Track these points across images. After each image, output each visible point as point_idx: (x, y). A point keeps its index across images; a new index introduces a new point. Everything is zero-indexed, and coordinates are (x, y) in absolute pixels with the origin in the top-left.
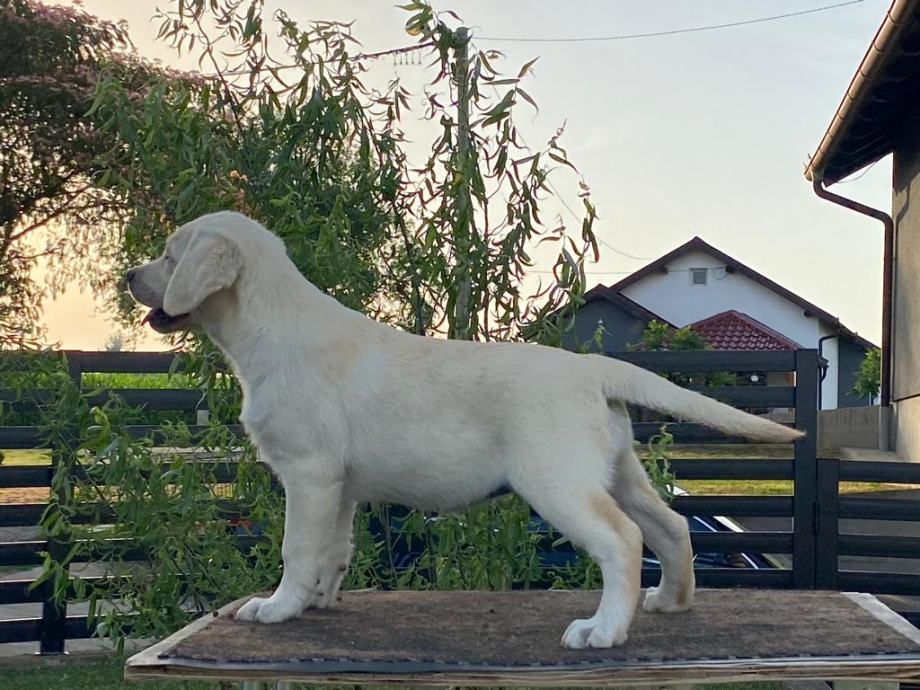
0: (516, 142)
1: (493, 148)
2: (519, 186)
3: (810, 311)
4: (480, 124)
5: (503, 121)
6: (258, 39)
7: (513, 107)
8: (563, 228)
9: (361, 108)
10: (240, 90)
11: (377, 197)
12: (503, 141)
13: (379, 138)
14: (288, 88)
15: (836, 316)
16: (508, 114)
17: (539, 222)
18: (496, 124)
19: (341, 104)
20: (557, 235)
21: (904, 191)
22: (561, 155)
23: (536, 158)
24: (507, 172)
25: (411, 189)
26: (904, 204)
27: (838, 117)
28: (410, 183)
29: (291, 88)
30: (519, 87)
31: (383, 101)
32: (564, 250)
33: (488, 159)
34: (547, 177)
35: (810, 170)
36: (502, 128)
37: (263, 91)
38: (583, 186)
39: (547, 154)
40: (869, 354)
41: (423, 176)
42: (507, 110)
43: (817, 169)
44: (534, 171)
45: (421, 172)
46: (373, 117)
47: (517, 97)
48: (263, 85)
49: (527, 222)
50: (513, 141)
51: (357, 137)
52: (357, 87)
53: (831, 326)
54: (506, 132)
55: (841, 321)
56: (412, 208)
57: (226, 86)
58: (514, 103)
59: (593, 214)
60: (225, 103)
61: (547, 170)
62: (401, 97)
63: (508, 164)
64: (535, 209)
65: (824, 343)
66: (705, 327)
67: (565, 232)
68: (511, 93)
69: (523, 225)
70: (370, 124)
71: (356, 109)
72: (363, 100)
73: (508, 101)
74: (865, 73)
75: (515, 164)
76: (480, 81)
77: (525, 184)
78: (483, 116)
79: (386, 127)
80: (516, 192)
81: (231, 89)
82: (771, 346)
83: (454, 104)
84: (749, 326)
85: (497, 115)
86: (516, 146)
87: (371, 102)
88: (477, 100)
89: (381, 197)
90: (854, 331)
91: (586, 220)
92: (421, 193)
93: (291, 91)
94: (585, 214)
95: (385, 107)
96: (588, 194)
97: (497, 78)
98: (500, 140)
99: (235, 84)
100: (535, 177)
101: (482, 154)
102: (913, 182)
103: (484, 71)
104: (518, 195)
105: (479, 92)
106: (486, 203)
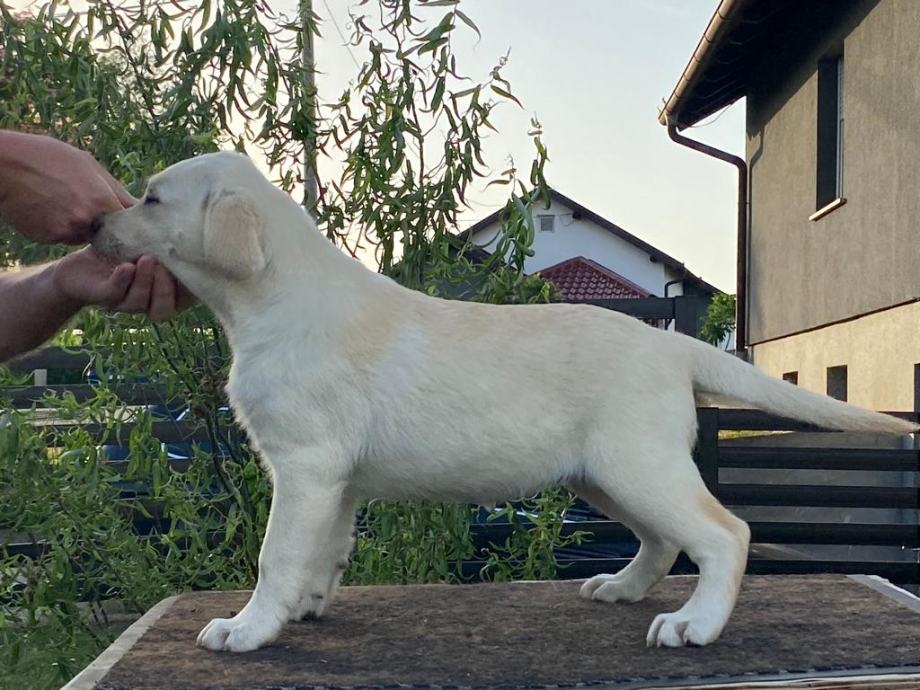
0: (457, 73)
1: (430, 79)
2: (458, 123)
3: (656, 256)
4: (416, 51)
5: (439, 49)
7: (452, 32)
8: (513, 170)
9: (268, 34)
10: (129, 14)
11: (284, 136)
12: (440, 71)
13: (286, 68)
14: (185, 11)
15: (681, 261)
16: (446, 39)
17: (482, 163)
18: (432, 51)
19: (246, 28)
20: (506, 177)
21: (758, 136)
22: (503, 87)
23: (476, 91)
24: (445, 106)
25: (324, 126)
26: (758, 148)
27: (694, 60)
28: (322, 119)
29: (188, 11)
30: (458, 9)
31: (290, 26)
32: (513, 195)
33: (424, 91)
34: (491, 112)
35: (665, 114)
36: (438, 56)
37: (153, 16)
38: (535, 123)
39: (489, 86)
40: (715, 299)
41: (337, 112)
42: (445, 35)
43: (672, 113)
44: (475, 105)
45: (335, 107)
46: (280, 45)
47: (456, 21)
48: (155, 6)
49: (468, 162)
50: (453, 72)
51: (264, 67)
52: (262, 10)
53: (676, 271)
54: (443, 62)
55: (686, 266)
56: (325, 148)
57: (112, 9)
58: (452, 27)
59: (544, 156)
60: (112, 27)
61: (491, 104)
63: (446, 96)
64: (478, 149)
65: (670, 287)
66: (553, 273)
67: (516, 175)
68: (450, 15)
69: (464, 167)
70: (276, 51)
71: (262, 33)
72: (269, 26)
73: (446, 26)
74: (723, 15)
75: (453, 97)
77: (464, 120)
78: (419, 43)
79: (294, 57)
80: (454, 129)
81: (118, 12)
82: (618, 292)
83: (386, 27)
84: (597, 272)
85: (434, 40)
86: (456, 77)
87: (279, 28)
88: (409, 23)
89: (289, 136)
90: (698, 276)
91: (536, 161)
92: (334, 131)
93: (188, 14)
94: (536, 155)
95: (294, 34)
96: (540, 133)
98: (436, 70)
99: (122, 6)
100: (476, 112)
101: (418, 87)
102: (766, 128)
104: (457, 132)
105: (412, 14)
106: (421, 141)
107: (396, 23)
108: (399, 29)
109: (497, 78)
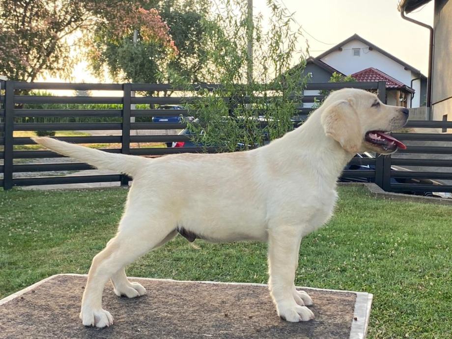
1: (285, 32)
2: (291, 40)
3: (407, 68)
6: (229, 5)
17: (295, 49)
21: (438, 15)
22: (300, 33)
23: (295, 34)
24: (288, 37)
25: (264, 39)
26: (438, 21)
30: (291, 18)
34: (297, 38)
35: (399, 7)
36: (287, 27)
38: (307, 40)
39: (297, 33)
42: (288, 23)
43: (402, 7)
44: (294, 37)
45: (266, 35)
47: (291, 20)
49: (292, 48)
50: (290, 30)
53: (417, 74)
54: (288, 29)
55: (422, 72)
59: (309, 46)
61: (298, 36)
62: (261, 17)
63: (288, 35)
64: (294, 45)
65: (413, 82)
66: (359, 76)
68: (289, 19)
73: (289, 21)
75: (290, 35)
76: (282, 16)
80: (290, 41)
82: (389, 84)
84: (379, 75)
85: (286, 24)
91: (307, 48)
94: (307, 46)
97: (286, 15)
98: (286, 30)
101: (283, 33)
103: (283, 13)
106: (283, 44)
107: (279, 20)
108: (279, 22)
109: (299, 30)
